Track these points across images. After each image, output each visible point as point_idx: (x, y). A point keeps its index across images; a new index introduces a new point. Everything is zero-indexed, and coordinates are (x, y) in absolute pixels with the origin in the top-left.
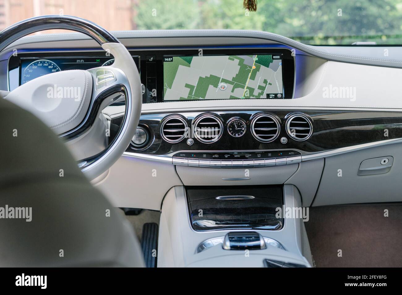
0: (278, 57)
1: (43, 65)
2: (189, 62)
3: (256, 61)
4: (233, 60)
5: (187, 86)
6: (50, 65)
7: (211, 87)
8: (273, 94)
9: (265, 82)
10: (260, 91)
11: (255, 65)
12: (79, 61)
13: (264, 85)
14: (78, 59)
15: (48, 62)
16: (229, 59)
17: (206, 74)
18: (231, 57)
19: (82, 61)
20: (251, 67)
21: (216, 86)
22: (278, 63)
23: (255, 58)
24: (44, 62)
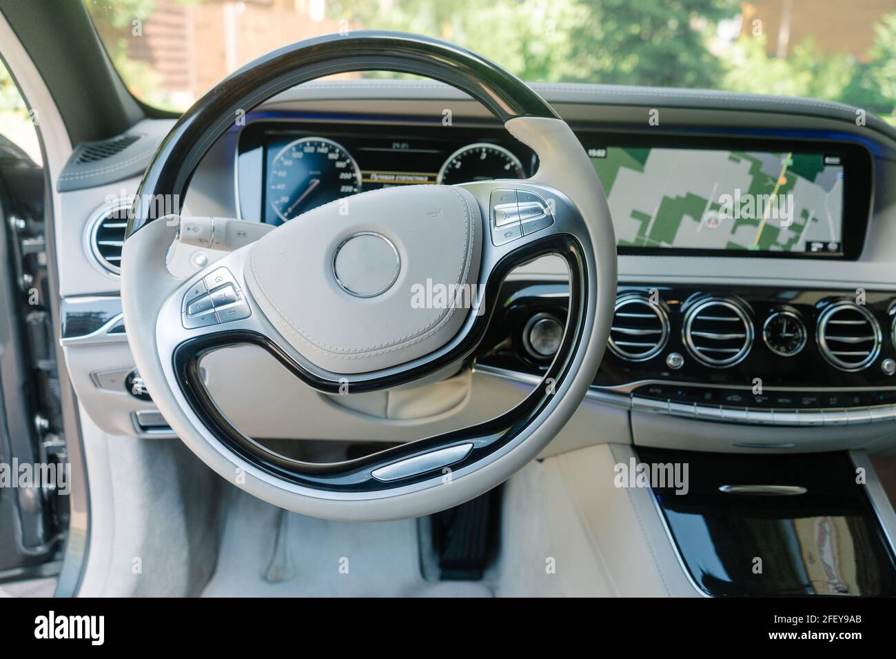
0: (837, 160)
1: (316, 149)
2: (642, 160)
3: (789, 168)
4: (738, 161)
5: (636, 214)
6: (332, 150)
7: (687, 220)
8: (821, 243)
9: (805, 214)
10: (792, 234)
11: (786, 175)
12: (398, 145)
13: (801, 221)
14: (397, 141)
15: (327, 145)
16: (731, 158)
17: (677, 190)
18: (736, 155)
19: (403, 145)
20: (775, 180)
21: (698, 218)
22: (835, 174)
23: (787, 160)
24: (319, 144)
